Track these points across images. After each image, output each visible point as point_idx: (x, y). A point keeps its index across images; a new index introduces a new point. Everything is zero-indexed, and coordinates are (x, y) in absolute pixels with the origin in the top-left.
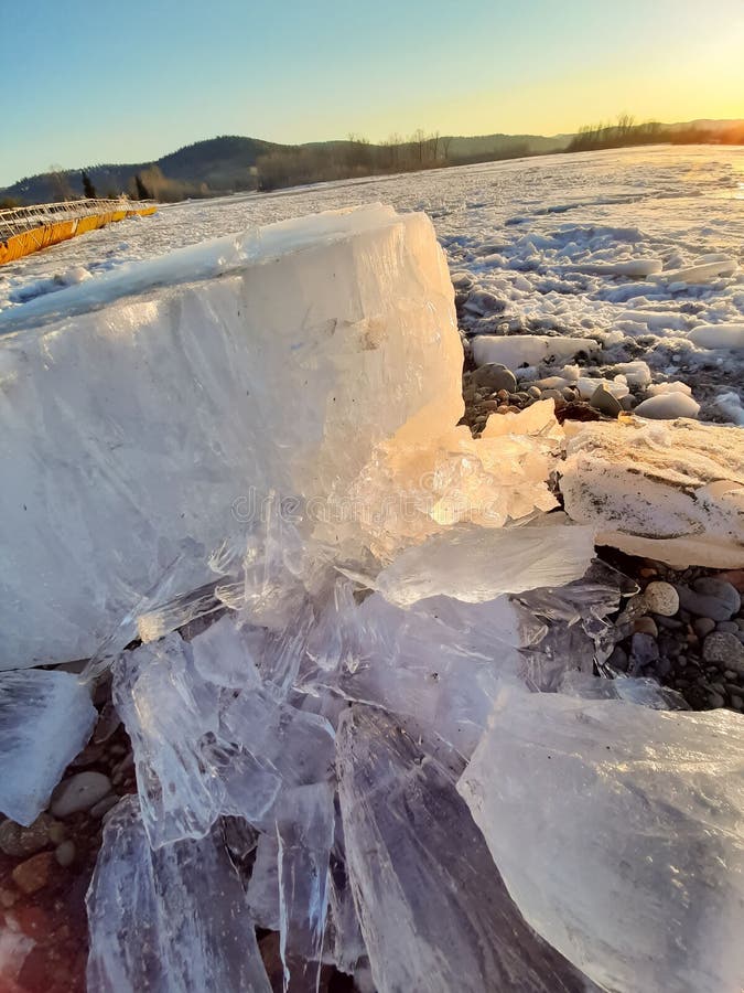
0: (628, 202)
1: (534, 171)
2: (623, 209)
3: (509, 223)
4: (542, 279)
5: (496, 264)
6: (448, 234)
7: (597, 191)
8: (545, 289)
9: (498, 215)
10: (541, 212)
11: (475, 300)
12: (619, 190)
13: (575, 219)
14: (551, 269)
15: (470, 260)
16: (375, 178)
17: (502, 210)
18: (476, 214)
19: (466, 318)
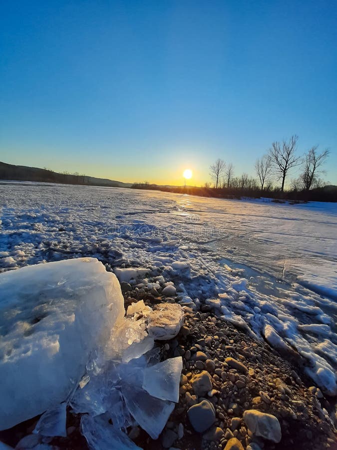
0: (151, 213)
1: (121, 194)
2: (150, 216)
3: (117, 217)
4: (132, 243)
5: (116, 236)
6: (96, 220)
7: (143, 207)
8: (133, 247)
9: (113, 213)
10: (126, 214)
11: (112, 252)
12: (148, 208)
13: (137, 218)
14: (134, 238)
15: (107, 233)
16: (57, 185)
17: (113, 211)
18: (105, 211)
19: (110, 258)
